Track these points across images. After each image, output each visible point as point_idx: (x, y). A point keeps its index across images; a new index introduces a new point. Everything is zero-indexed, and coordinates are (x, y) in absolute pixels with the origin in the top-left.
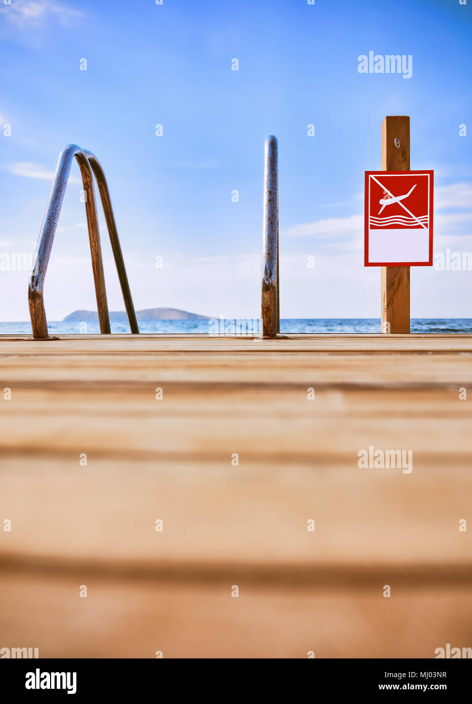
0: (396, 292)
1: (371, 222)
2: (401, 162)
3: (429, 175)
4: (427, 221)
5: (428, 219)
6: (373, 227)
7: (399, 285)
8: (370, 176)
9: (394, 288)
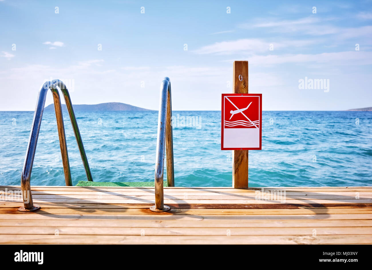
0: (240, 165)
1: (225, 124)
2: (243, 89)
3: (259, 96)
4: (258, 124)
5: (259, 123)
6: (226, 127)
7: (242, 161)
8: (225, 97)
9: (239, 162)
